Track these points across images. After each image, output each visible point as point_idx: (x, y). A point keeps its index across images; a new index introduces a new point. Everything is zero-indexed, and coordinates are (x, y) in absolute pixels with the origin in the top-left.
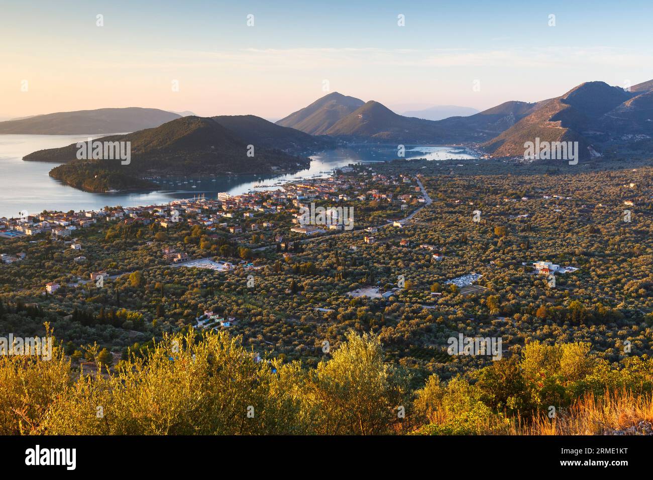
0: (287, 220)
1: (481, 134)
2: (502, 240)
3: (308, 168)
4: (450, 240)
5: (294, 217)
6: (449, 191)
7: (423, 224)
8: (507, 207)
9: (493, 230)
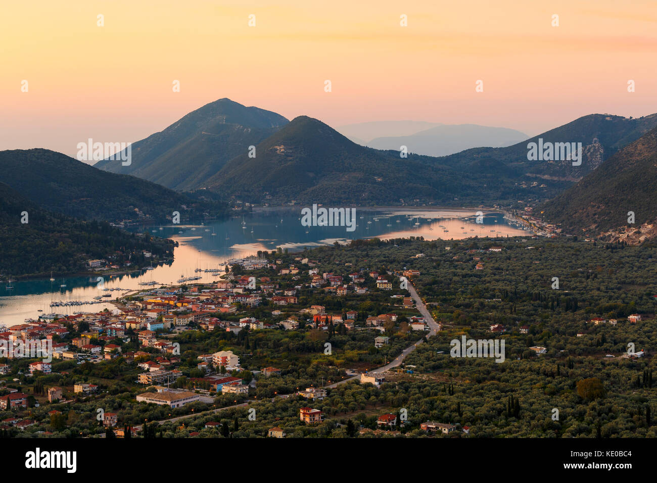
0: (128, 376)
1: (535, 184)
2: (593, 409)
3: (170, 263)
4: (483, 411)
5: (142, 371)
6: (476, 305)
7: (425, 377)
8: (599, 336)
9: (573, 386)
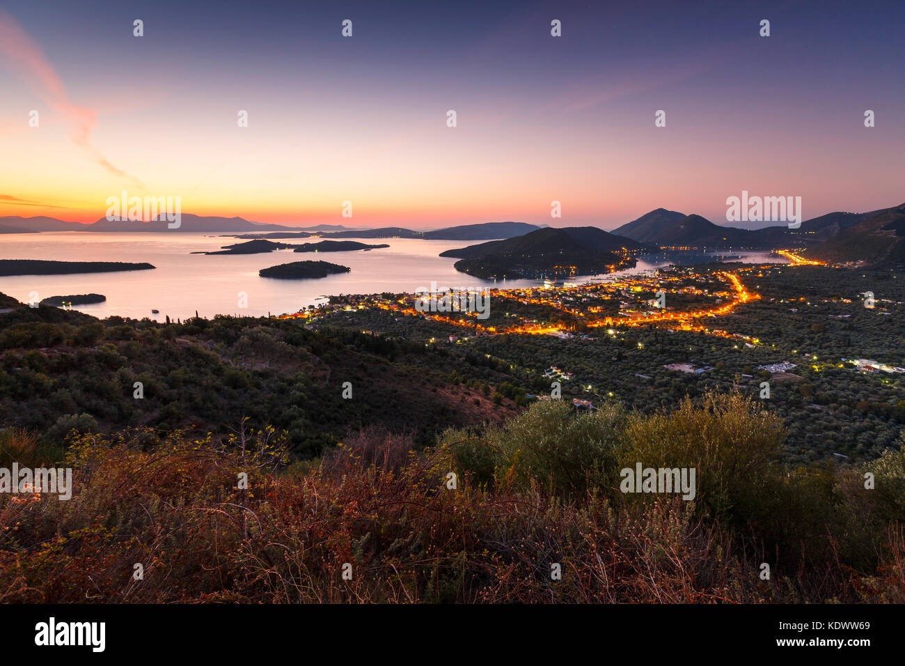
0: (616, 305)
1: (801, 242)
2: (819, 336)
3: (635, 266)
4: (763, 331)
5: (621, 304)
6: (765, 290)
7: (737, 316)
8: (826, 307)
9: (810, 326)
